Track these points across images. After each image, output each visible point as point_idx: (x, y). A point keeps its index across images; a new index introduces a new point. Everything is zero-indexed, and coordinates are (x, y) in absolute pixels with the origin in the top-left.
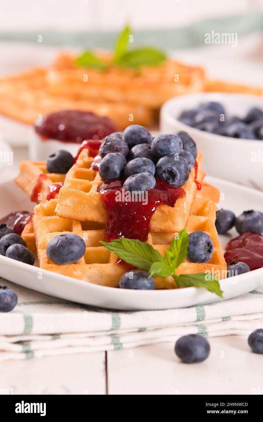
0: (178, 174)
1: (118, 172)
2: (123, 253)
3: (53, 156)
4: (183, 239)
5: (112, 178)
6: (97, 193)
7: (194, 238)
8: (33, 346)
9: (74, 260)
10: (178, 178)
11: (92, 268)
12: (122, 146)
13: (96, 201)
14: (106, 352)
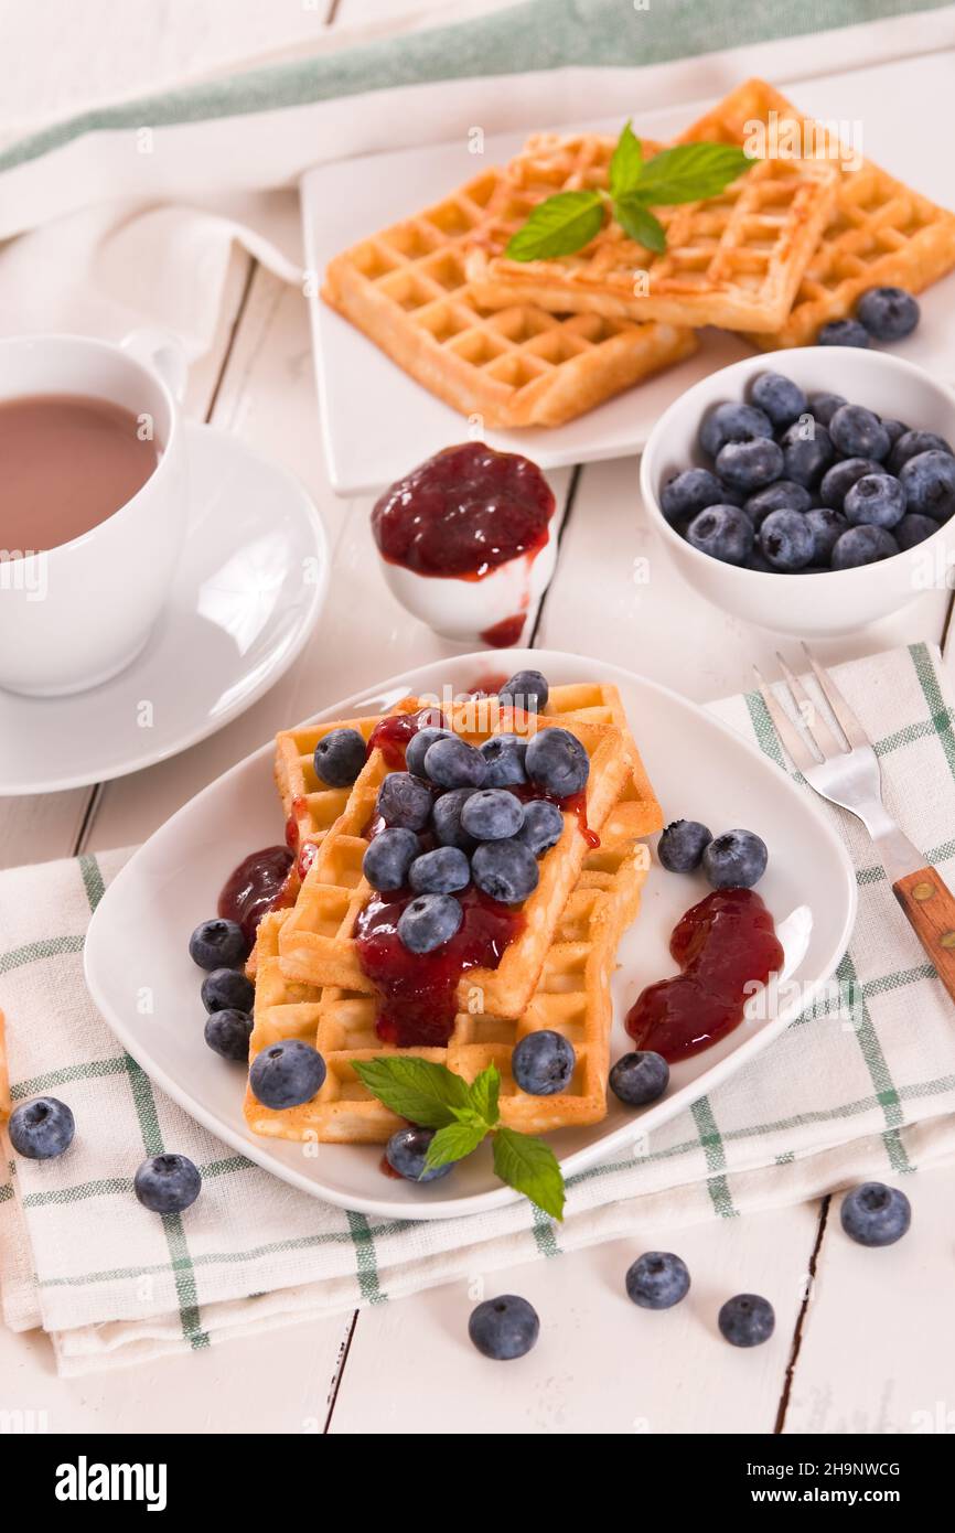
0: (511, 887)
1: (397, 879)
2: (391, 1090)
3: (324, 747)
4: (490, 1082)
5: (386, 890)
6: (353, 942)
7: (524, 1059)
8: (205, 1327)
9: (309, 1096)
10: (513, 893)
11: (339, 1111)
12: (415, 802)
13: (348, 957)
14: (357, 1312)
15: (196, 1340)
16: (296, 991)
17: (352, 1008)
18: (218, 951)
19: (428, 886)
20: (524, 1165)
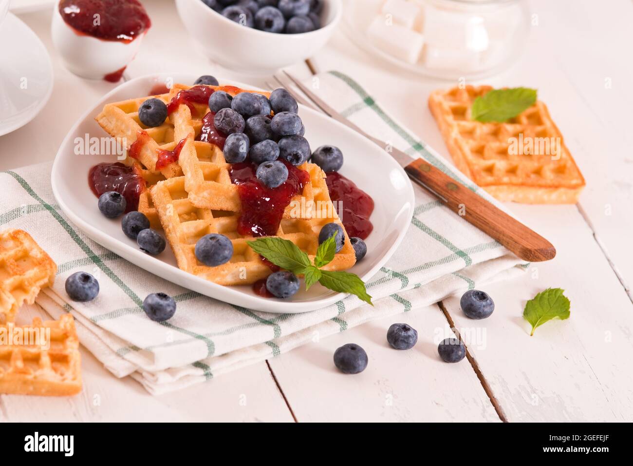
2: (269, 253)
3: (147, 107)
4: (331, 244)
6: (232, 185)
8: (213, 368)
12: (241, 121)
13: (233, 193)
14: (267, 361)
15: (206, 375)
16: (186, 217)
17: (224, 221)
18: (120, 205)
19: (267, 157)
20: (344, 284)
